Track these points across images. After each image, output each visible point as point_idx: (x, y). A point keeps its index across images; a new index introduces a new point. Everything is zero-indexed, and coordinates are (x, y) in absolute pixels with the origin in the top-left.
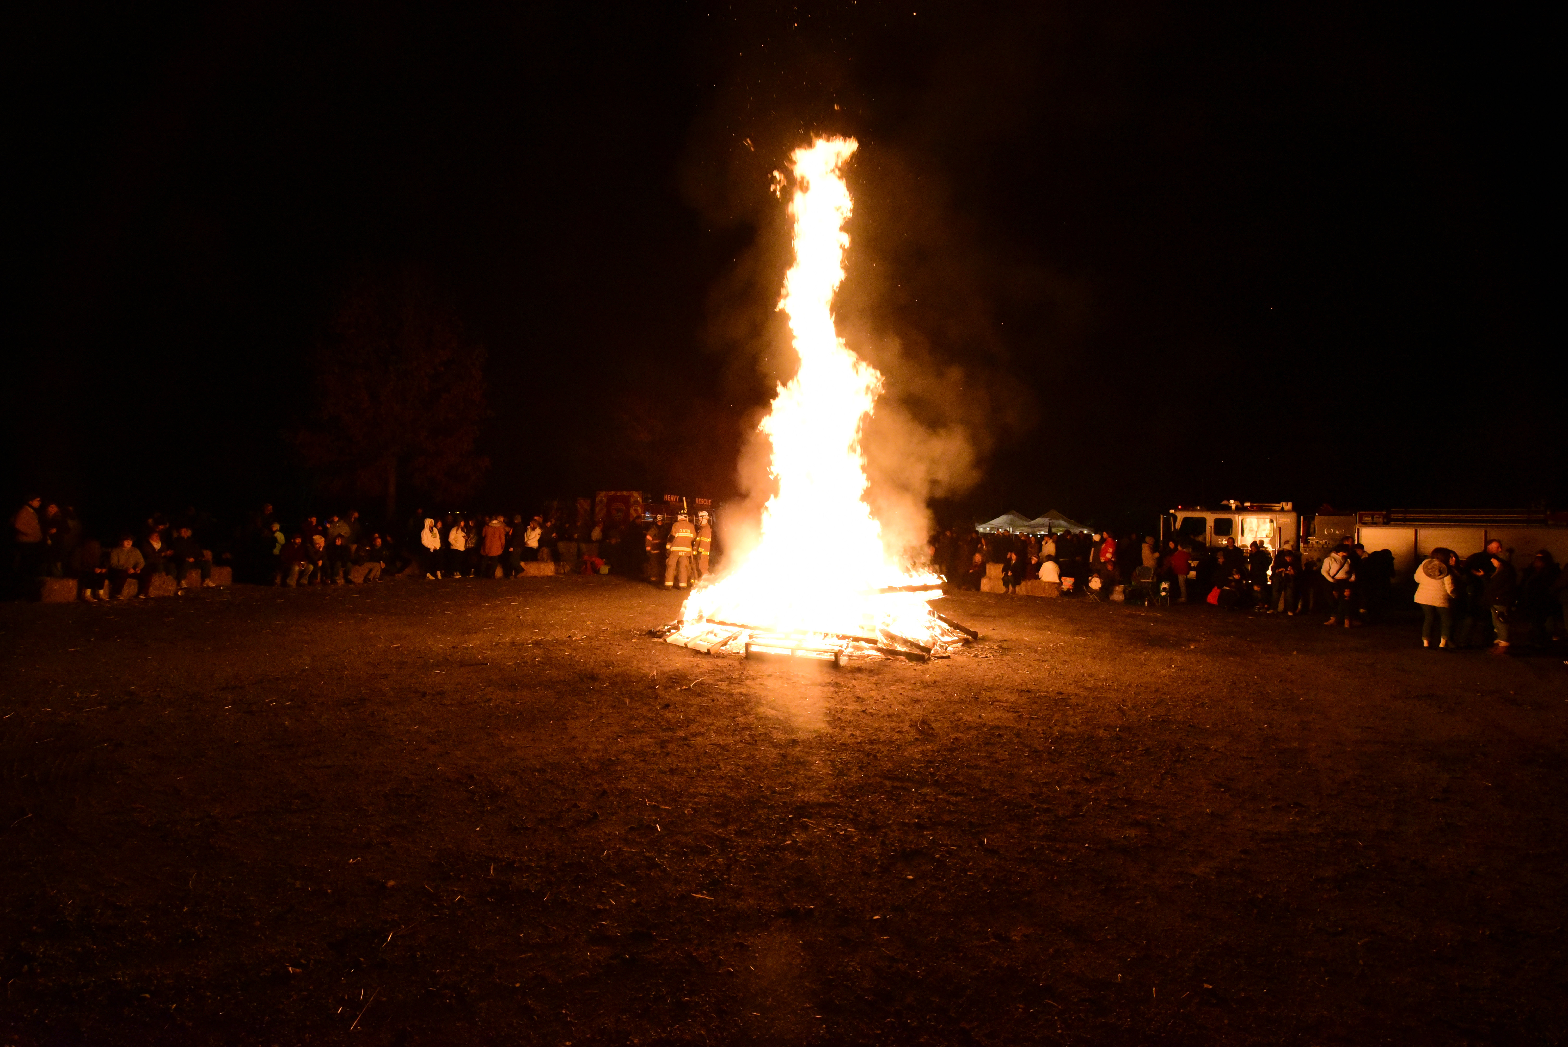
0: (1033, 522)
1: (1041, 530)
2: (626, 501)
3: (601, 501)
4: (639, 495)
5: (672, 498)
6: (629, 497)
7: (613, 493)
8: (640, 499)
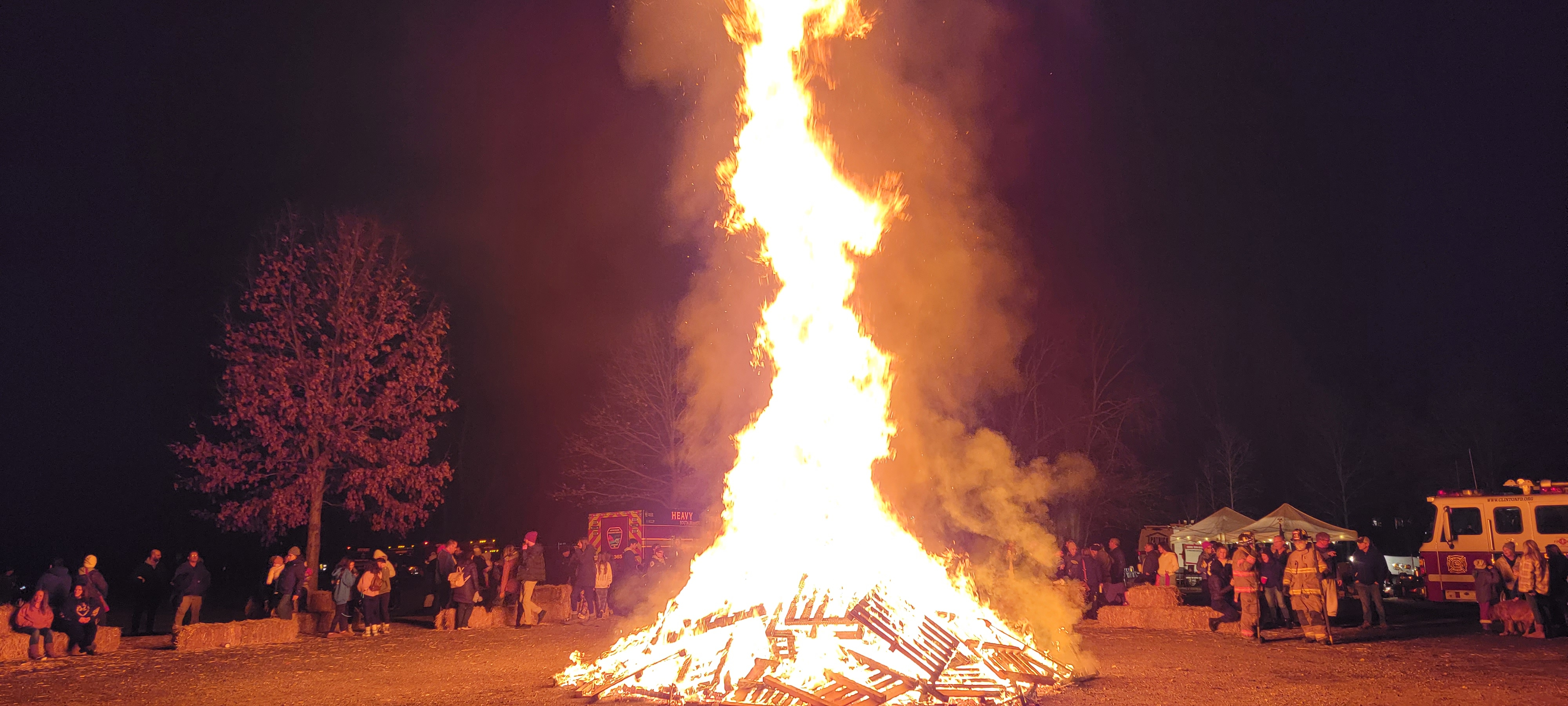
0: (1256, 524)
1: (1268, 537)
2: (622, 523)
3: (595, 526)
4: (638, 514)
5: (683, 516)
6: (625, 519)
7: (608, 514)
8: (639, 520)
